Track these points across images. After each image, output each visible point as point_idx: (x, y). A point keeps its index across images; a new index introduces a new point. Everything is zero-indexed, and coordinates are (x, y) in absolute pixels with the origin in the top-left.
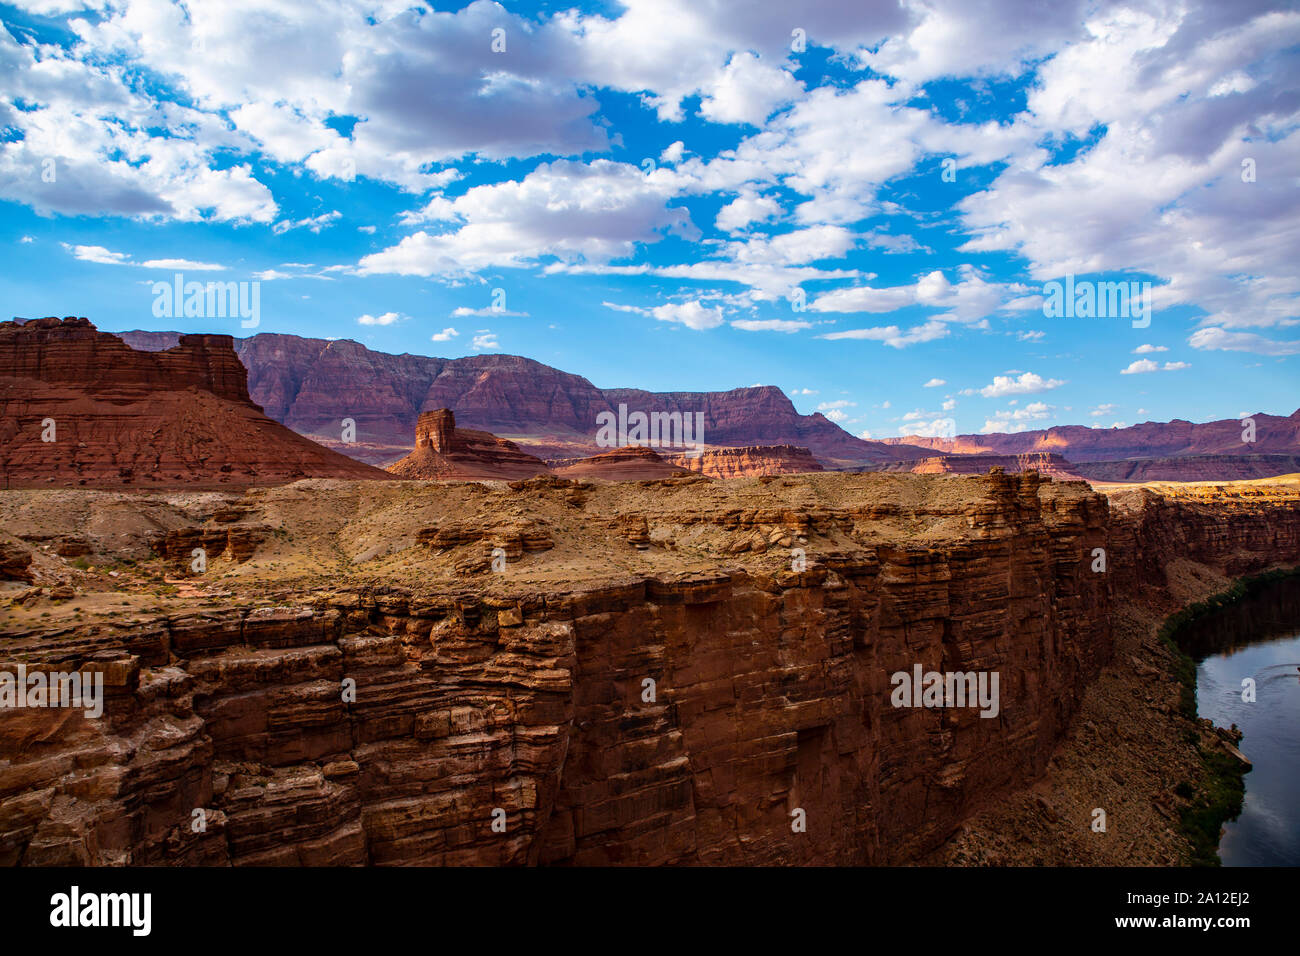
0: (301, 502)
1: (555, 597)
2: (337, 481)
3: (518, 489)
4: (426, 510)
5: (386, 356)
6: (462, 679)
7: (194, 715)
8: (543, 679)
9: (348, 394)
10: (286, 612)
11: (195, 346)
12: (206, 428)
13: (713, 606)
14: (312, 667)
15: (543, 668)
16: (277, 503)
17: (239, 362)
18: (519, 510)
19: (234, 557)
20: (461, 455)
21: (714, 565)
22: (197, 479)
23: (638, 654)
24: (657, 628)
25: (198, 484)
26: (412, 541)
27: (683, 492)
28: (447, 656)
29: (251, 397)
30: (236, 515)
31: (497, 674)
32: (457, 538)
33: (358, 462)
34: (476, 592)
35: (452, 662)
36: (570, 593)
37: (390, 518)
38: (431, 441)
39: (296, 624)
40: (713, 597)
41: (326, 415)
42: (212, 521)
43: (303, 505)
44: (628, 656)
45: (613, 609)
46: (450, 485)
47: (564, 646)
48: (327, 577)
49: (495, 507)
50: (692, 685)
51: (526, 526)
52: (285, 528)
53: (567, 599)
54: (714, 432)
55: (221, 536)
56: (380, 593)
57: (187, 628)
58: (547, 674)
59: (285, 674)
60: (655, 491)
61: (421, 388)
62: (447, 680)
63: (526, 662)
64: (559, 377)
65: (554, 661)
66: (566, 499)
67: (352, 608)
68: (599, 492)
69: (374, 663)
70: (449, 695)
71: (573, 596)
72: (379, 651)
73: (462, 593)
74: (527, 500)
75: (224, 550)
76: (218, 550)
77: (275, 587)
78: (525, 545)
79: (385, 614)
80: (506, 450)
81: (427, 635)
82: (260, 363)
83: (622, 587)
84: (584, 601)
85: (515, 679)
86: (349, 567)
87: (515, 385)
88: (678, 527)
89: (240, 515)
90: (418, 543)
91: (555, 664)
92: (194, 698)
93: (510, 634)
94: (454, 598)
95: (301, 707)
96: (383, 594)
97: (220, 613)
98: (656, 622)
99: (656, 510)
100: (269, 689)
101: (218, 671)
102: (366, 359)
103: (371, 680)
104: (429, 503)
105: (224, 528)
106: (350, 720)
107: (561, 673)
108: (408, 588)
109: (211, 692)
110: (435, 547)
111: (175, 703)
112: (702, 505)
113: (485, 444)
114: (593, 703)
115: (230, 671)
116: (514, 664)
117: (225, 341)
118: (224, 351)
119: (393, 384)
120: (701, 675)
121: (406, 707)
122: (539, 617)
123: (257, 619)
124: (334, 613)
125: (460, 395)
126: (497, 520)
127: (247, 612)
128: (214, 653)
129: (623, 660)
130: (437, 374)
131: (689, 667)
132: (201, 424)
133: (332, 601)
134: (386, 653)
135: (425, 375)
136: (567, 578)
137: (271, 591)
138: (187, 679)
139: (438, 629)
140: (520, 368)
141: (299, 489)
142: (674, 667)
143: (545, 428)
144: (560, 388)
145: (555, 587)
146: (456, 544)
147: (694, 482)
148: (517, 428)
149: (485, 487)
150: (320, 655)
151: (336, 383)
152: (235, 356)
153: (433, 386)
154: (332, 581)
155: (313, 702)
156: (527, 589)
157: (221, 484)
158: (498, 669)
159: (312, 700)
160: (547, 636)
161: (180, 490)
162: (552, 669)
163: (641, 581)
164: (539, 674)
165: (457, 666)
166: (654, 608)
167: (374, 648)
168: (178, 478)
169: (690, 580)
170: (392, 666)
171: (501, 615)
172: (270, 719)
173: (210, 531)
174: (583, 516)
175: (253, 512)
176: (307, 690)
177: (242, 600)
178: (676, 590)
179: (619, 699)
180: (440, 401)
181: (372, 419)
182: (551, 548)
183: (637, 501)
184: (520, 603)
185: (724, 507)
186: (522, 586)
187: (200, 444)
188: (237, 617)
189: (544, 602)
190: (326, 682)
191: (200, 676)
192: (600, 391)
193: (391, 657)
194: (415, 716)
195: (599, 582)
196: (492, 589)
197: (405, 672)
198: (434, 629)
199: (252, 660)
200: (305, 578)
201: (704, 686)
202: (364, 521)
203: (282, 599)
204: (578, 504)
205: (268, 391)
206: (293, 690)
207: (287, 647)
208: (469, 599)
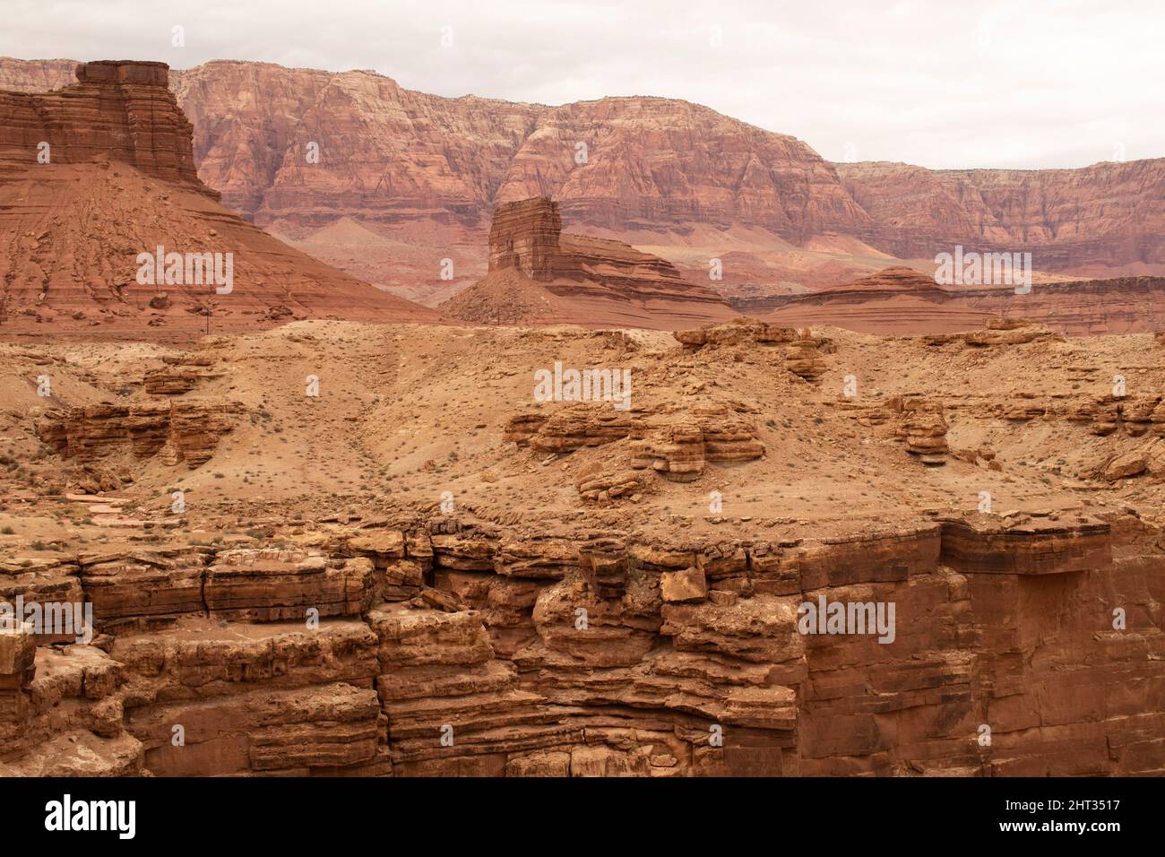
0: (295, 361)
1: (770, 549)
2: (358, 325)
3: (693, 345)
4: (522, 381)
5: (435, 101)
6: (590, 695)
7: (125, 733)
8: (745, 705)
9: (366, 170)
10: (275, 559)
11: (105, 82)
12: (124, 229)
13: (1070, 578)
14: (324, 660)
15: (744, 683)
16: (254, 362)
17: (179, 112)
18: (698, 385)
19: (181, 457)
20: (572, 284)
21: (1074, 500)
22: (109, 321)
23: (926, 666)
24: (962, 617)
25: (112, 330)
26: (496, 438)
27: (1008, 359)
28: (561, 652)
29: (199, 175)
30: (182, 382)
31: (656, 691)
32: (583, 434)
33: (387, 293)
34: (618, 536)
35: (572, 663)
36: (796, 544)
37: (455, 394)
38: (517, 257)
39: (296, 579)
40: (1072, 564)
41: (326, 210)
42: (141, 392)
43: (299, 366)
44: (901, 669)
45: (879, 577)
46: (566, 335)
47: (785, 644)
48: (344, 498)
49: (652, 378)
50: (1025, 730)
51: (714, 414)
52: (268, 408)
53: (791, 556)
54: (1052, 248)
55: (157, 419)
56: (441, 530)
57: (111, 579)
58: (752, 694)
59: (278, 669)
60: (953, 354)
61: (496, 159)
62: (563, 697)
63: (714, 671)
64: (755, 140)
65: (766, 670)
66: (786, 364)
67: (390, 557)
68: (843, 354)
69: (433, 658)
70: (569, 724)
71: (802, 549)
72: (443, 637)
73: (591, 537)
74: (713, 365)
75: (163, 443)
76: (153, 443)
77: (252, 514)
78: (710, 450)
79: (449, 569)
80: (655, 276)
81: (528, 610)
82: (213, 115)
83: (897, 536)
84: (822, 560)
85: (690, 702)
86: (384, 482)
87: (669, 156)
88: (999, 425)
89: (190, 382)
90: (508, 441)
91: (767, 677)
92: (124, 703)
93: (684, 616)
94: (578, 545)
95: (307, 730)
96: (446, 533)
97: (166, 555)
98: (959, 606)
99: (955, 392)
100: (250, 695)
101: (164, 659)
102: (398, 106)
103: (427, 688)
104: (527, 367)
105: (164, 404)
106: (389, 759)
107: (779, 693)
108: (492, 524)
109: (152, 694)
110: (540, 449)
111: (94, 710)
112: (1046, 385)
113: (618, 264)
114: (835, 754)
115: (183, 660)
116: (690, 674)
117: (153, 74)
118: (151, 91)
119: (447, 153)
120: (1043, 712)
121: (489, 742)
122: (739, 587)
123: (228, 569)
124: (362, 565)
125: (568, 172)
126: (656, 402)
127: (211, 557)
128: (158, 623)
129: (893, 675)
130: (526, 135)
131: (1020, 695)
132: (116, 223)
133: (355, 542)
134: (453, 642)
135: (505, 135)
136: (792, 516)
137: (246, 521)
138: (114, 670)
139: (548, 600)
140: (685, 124)
141: (291, 338)
142: (991, 694)
143: (726, 234)
144: (755, 160)
145: (770, 531)
146: (580, 445)
147: (1029, 339)
148: (674, 236)
149: (629, 341)
150: (337, 639)
151: (344, 151)
152: (171, 100)
153: (519, 156)
154: (354, 506)
155: (327, 724)
156: (715, 534)
157: (151, 329)
158: (659, 681)
159: (324, 719)
160: (754, 622)
161: (84, 338)
162: (759, 686)
163: (933, 525)
164: (736, 694)
165: (582, 671)
166: (956, 579)
167: (433, 632)
168: (78, 317)
169: (1030, 528)
170: (466, 666)
171: (666, 580)
172: (253, 749)
173: (140, 409)
174: (817, 399)
175: (212, 378)
176: (317, 699)
177: (201, 533)
178: (1000, 547)
179: (885, 748)
180: (533, 184)
181: (410, 218)
182: (757, 458)
183: (916, 373)
184: (702, 559)
185: (1090, 388)
186: (705, 527)
187: (114, 259)
188: (195, 563)
189: (748, 559)
190: (349, 688)
191: (133, 666)
192: (831, 168)
193: (463, 649)
194: (506, 760)
195: (852, 524)
196: (648, 531)
197: (488, 678)
198: (540, 601)
199: (220, 642)
200: (305, 498)
201: (1049, 733)
202: (408, 398)
203: (268, 534)
204: (808, 375)
205: (226, 167)
206: (291, 698)
207: (281, 621)
208: (607, 548)
